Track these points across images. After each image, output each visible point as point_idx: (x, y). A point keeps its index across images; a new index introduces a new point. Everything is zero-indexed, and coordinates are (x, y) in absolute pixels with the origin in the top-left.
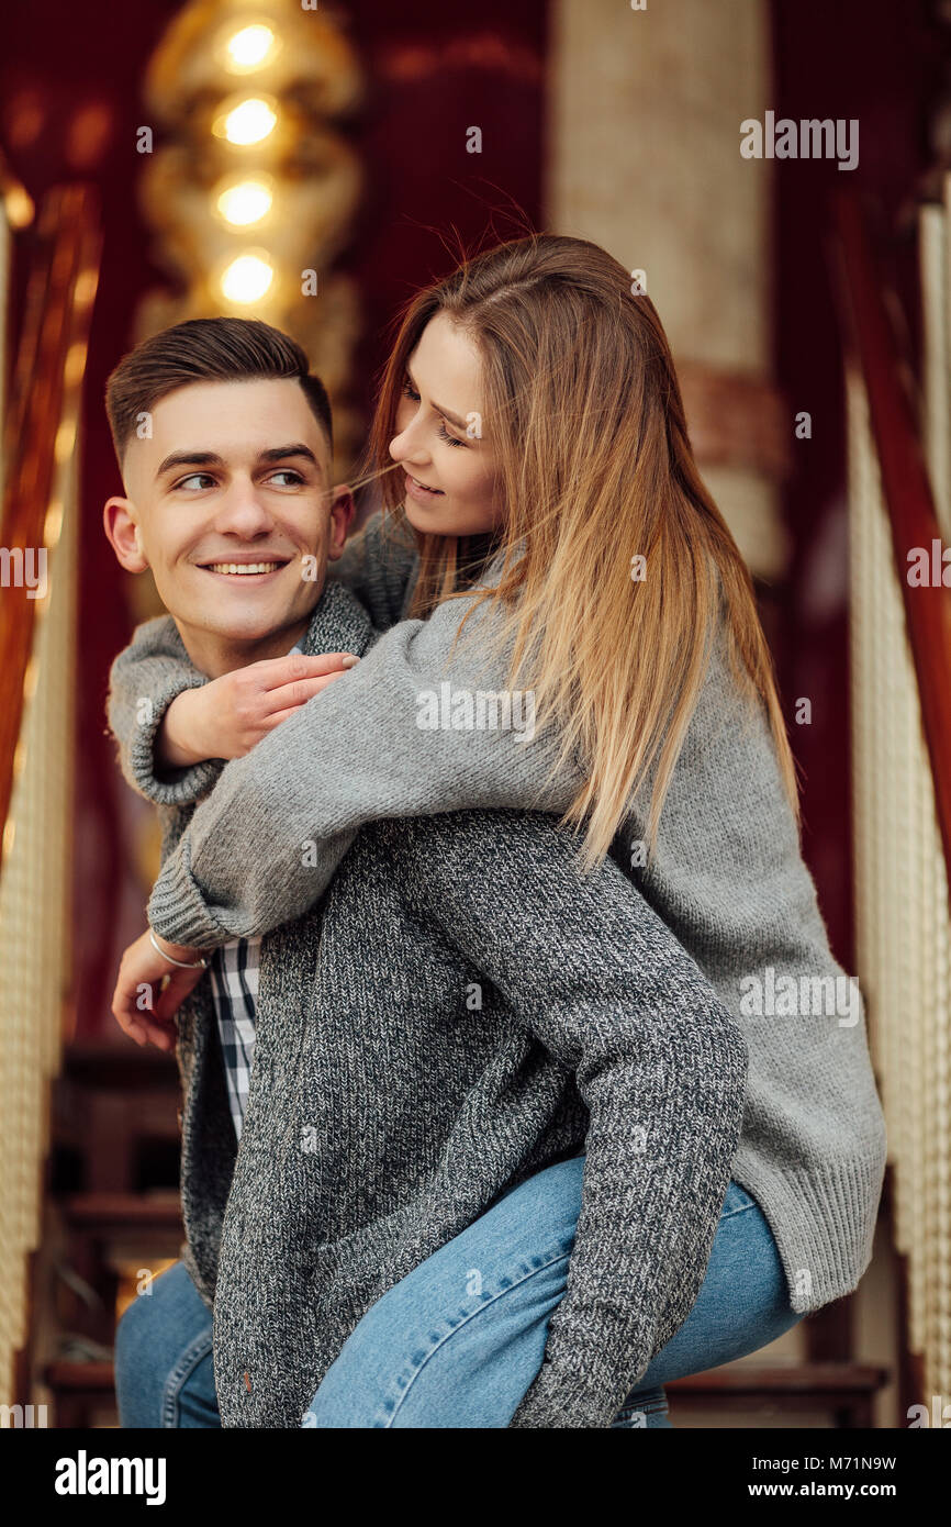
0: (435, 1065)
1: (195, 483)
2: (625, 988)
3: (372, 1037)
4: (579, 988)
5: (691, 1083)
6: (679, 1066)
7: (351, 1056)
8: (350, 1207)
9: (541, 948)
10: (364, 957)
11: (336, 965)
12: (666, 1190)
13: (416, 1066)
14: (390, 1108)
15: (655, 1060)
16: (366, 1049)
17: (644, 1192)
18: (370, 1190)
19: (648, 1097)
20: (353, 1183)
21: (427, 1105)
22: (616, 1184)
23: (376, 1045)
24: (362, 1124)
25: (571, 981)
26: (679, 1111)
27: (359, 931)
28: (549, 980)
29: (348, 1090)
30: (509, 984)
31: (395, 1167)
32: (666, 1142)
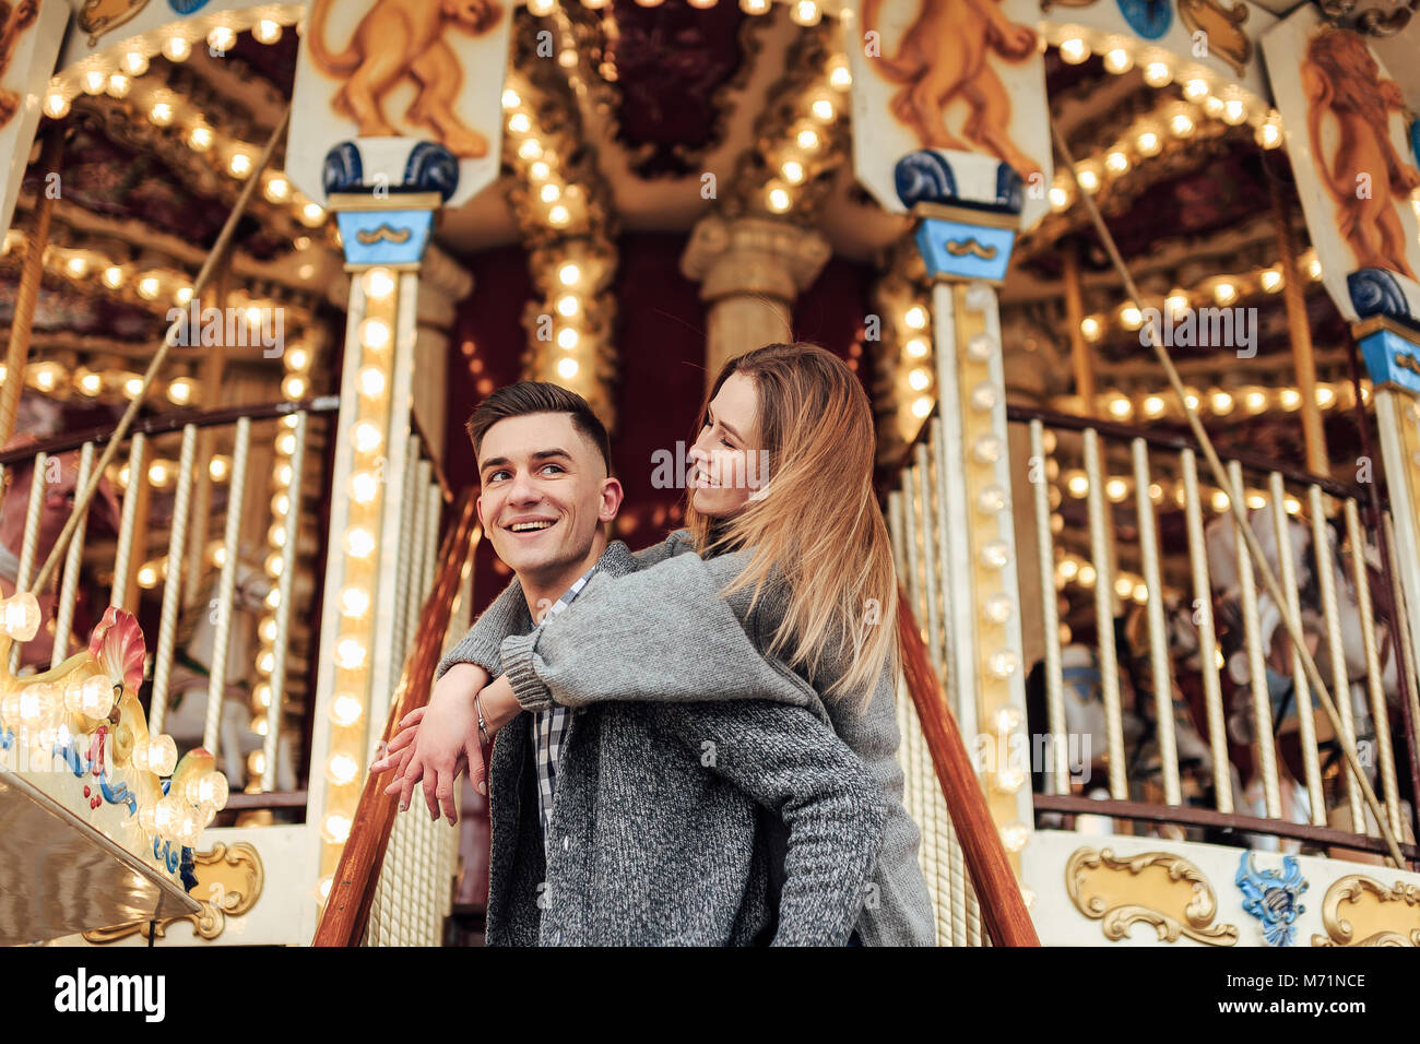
0: (677, 838)
1: (499, 477)
2: (811, 760)
3: (636, 814)
4: (784, 762)
5: (867, 807)
6: (857, 797)
7: (622, 827)
8: (632, 930)
9: (755, 740)
10: (629, 765)
11: (611, 771)
12: (856, 872)
13: (664, 835)
14: (650, 860)
15: (843, 795)
16: (633, 822)
17: (844, 872)
18: (644, 916)
19: (844, 815)
20: (632, 913)
21: (674, 863)
22: (827, 867)
23: (639, 820)
24: (634, 870)
25: (778, 758)
26: (861, 824)
27: (624, 748)
28: (764, 760)
29: (622, 849)
30: (734, 768)
31: (656, 904)
32: (856, 842)
